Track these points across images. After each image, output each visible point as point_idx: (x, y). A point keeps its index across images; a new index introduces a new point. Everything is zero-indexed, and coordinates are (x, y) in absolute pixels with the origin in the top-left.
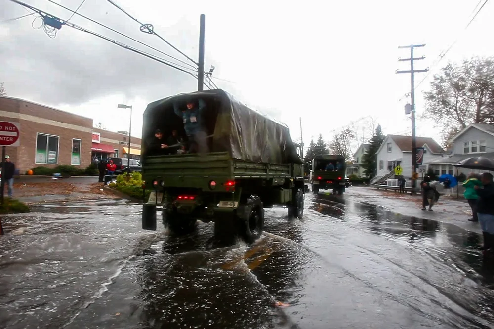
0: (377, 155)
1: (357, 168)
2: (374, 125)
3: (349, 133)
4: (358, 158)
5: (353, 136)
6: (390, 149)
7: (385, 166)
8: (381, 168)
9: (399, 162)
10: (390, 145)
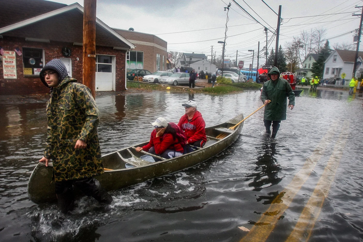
0: (324, 63)
1: (306, 72)
2: (320, 38)
3: (300, 44)
4: (306, 64)
5: (302, 46)
6: (335, 60)
7: (330, 71)
8: (327, 73)
9: (340, 69)
10: (336, 57)
